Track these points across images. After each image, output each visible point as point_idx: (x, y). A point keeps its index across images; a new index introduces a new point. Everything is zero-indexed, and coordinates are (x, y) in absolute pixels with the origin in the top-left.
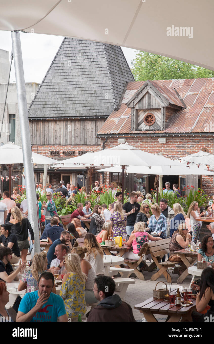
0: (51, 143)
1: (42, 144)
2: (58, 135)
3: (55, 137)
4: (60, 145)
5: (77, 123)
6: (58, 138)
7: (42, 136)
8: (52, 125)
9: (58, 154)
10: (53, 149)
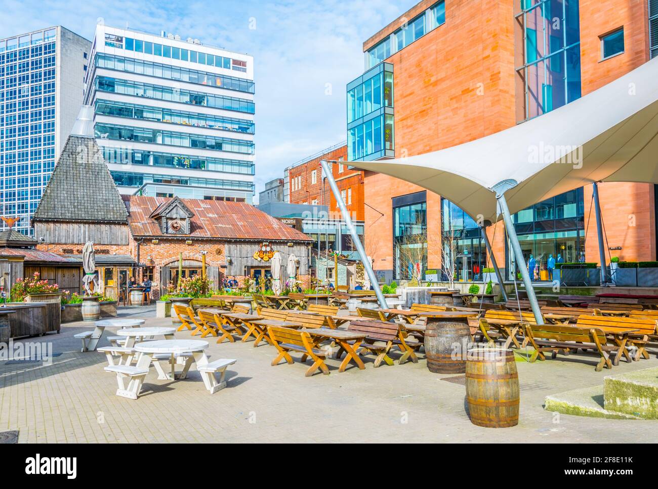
0: (63, 241)
1: (52, 242)
2: (71, 235)
3: (68, 237)
4: (73, 244)
5: (91, 225)
6: (71, 237)
7: (52, 235)
8: (64, 226)
9: (71, 251)
10: (65, 247)
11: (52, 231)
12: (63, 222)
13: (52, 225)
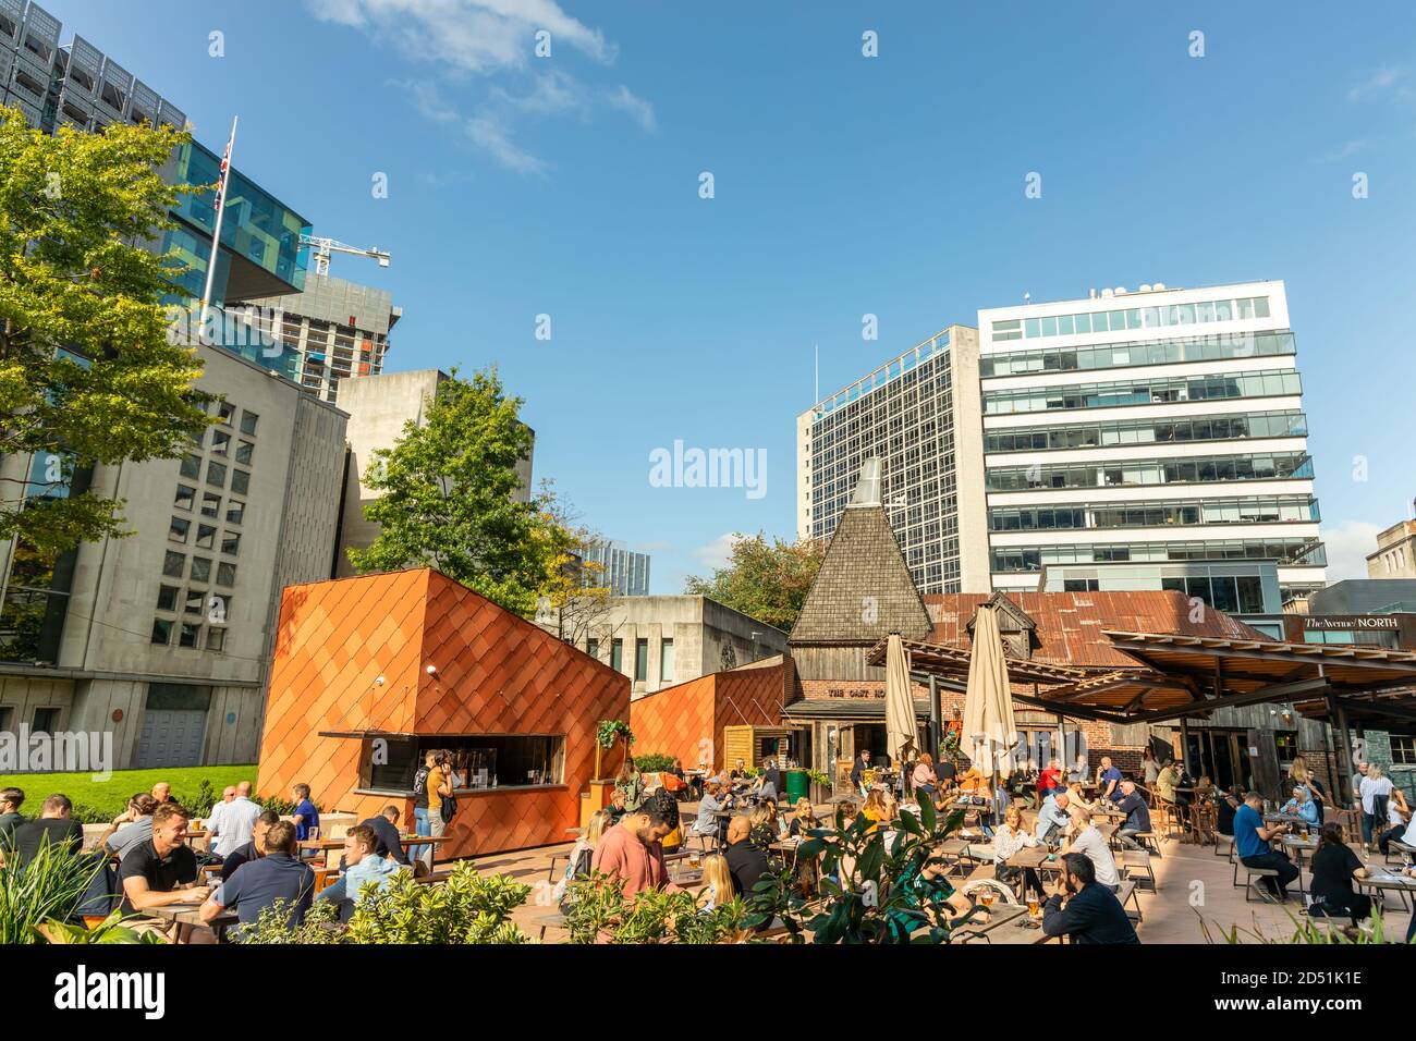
0: (830, 676)
1: (815, 678)
3: (837, 668)
4: (844, 681)
6: (841, 671)
7: (814, 667)
8: (832, 651)
9: (841, 694)
10: (833, 686)
11: (814, 661)
12: (828, 646)
13: (814, 651)
